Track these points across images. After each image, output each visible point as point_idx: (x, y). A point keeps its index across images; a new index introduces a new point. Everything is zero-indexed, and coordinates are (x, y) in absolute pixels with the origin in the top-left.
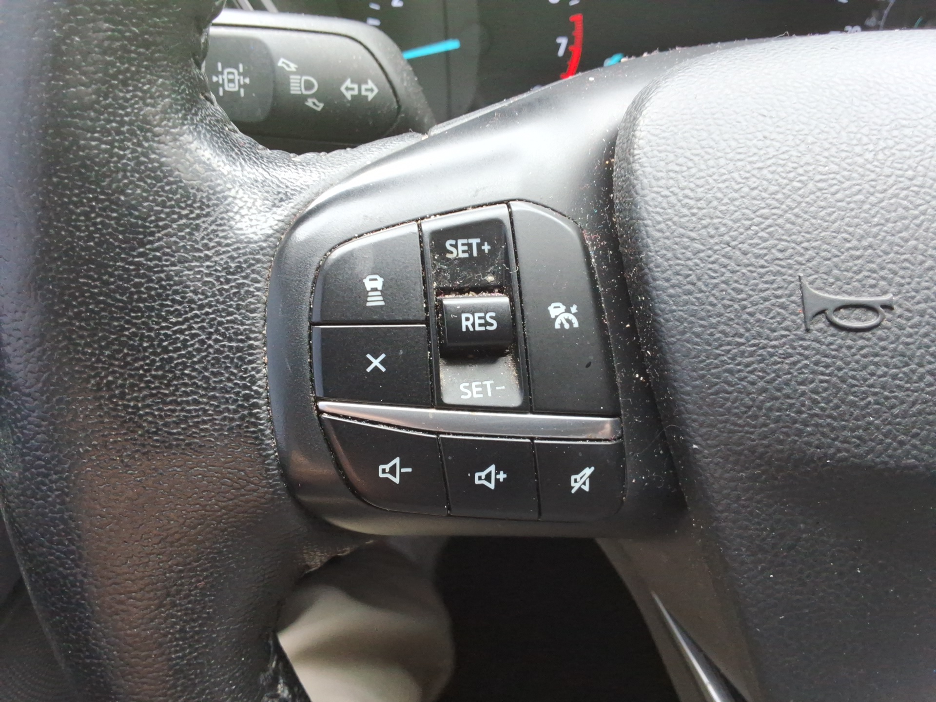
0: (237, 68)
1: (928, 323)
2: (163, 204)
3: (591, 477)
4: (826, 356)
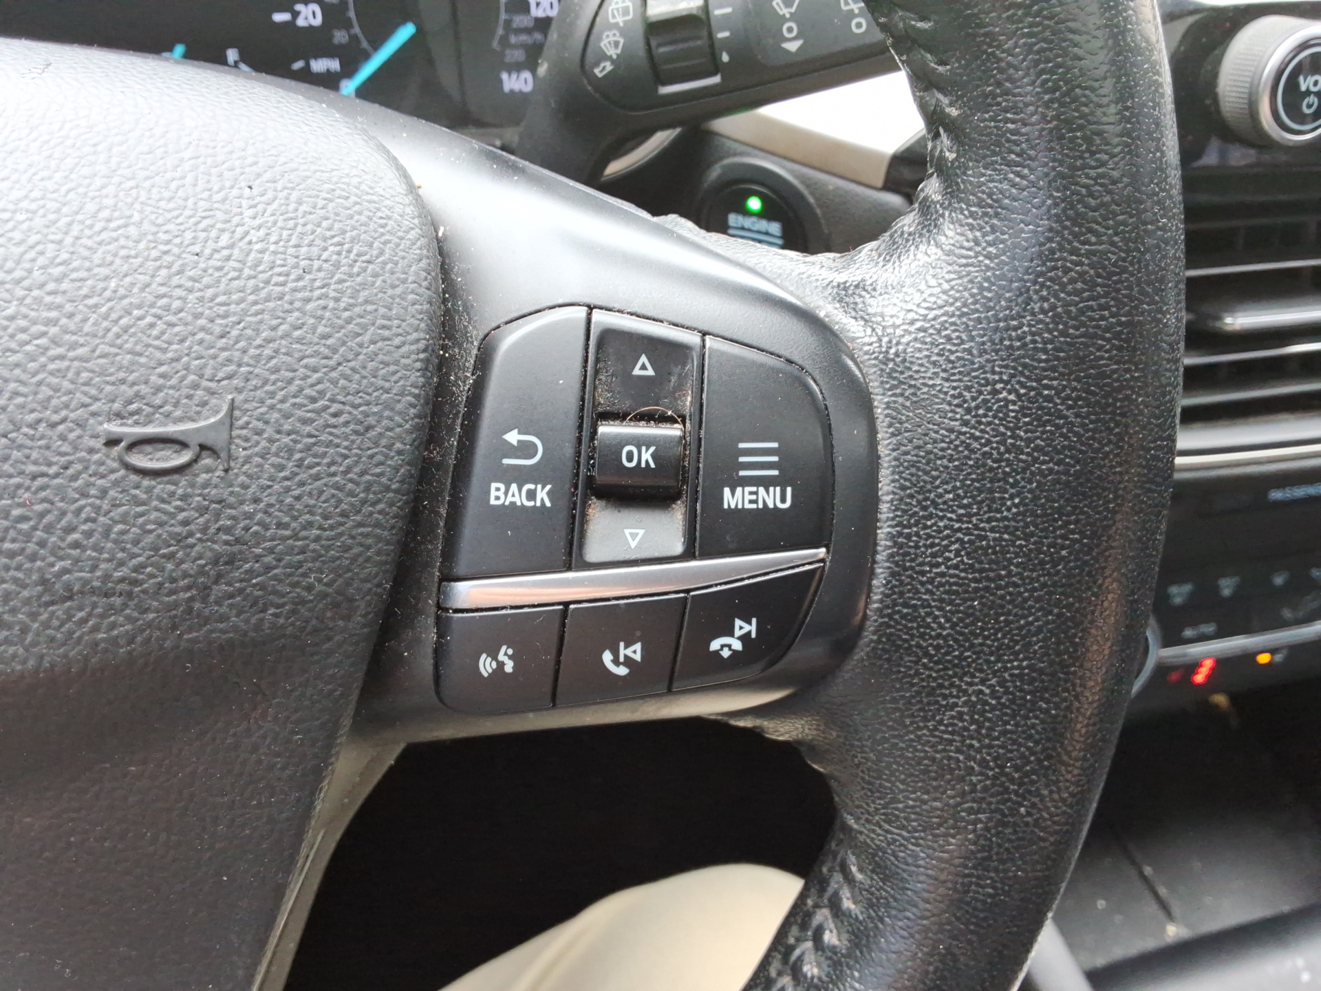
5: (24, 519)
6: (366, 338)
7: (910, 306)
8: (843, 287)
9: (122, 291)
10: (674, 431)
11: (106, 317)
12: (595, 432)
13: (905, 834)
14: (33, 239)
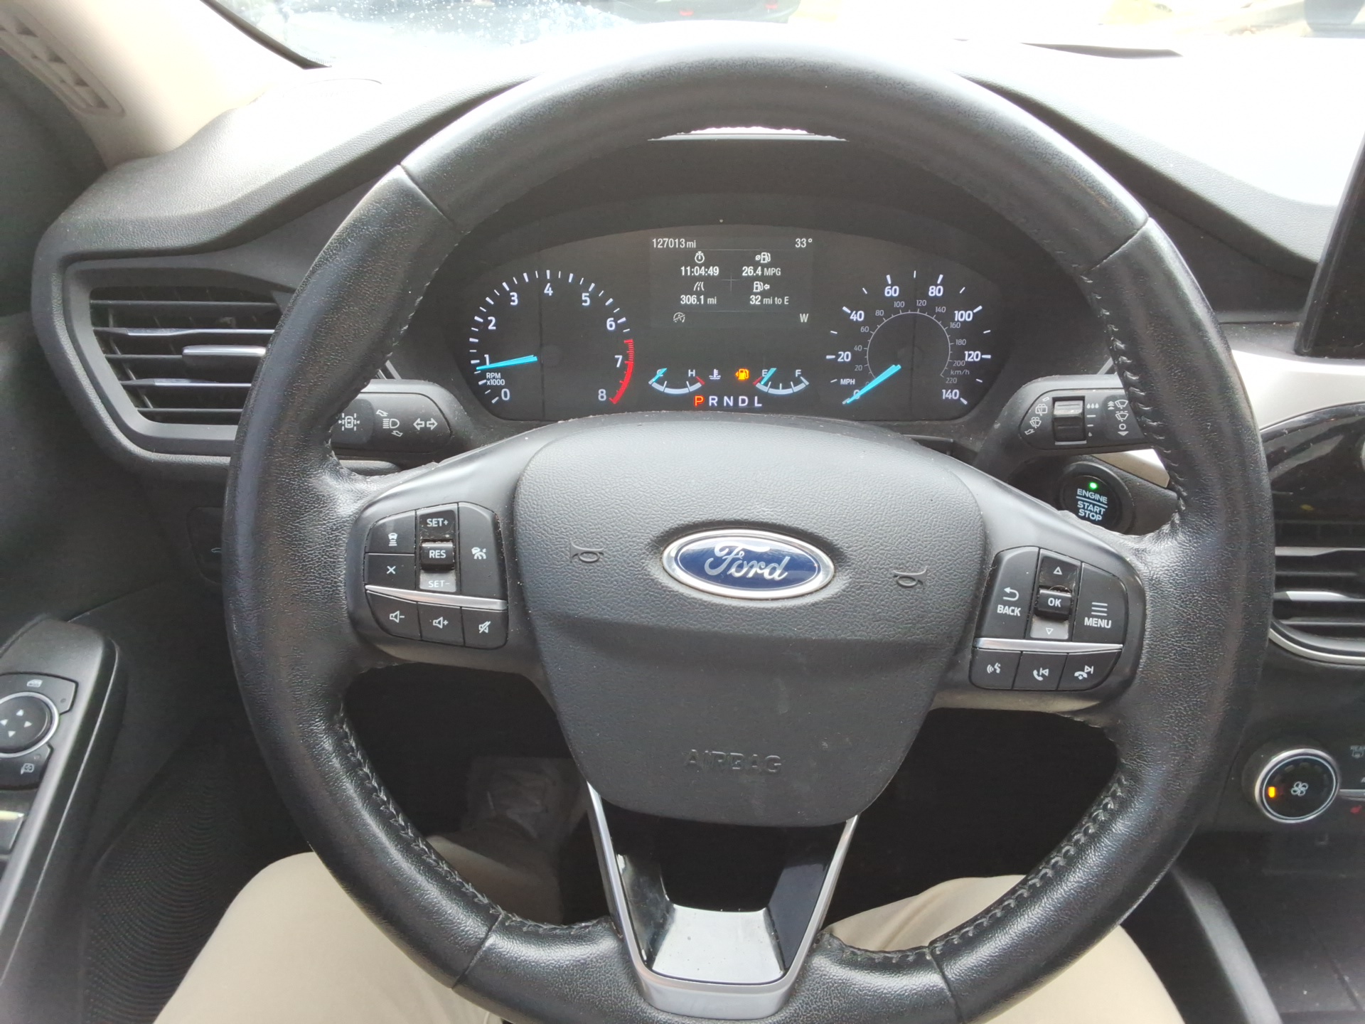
0: (353, 416)
1: (616, 560)
2: (308, 503)
3: (489, 626)
4: (577, 573)
5: (871, 595)
6: (965, 551)
7: (1163, 561)
8: (1137, 550)
9: (899, 531)
10: (1068, 595)
11: (895, 538)
12: (1038, 591)
13: (1146, 763)
14: (875, 513)
